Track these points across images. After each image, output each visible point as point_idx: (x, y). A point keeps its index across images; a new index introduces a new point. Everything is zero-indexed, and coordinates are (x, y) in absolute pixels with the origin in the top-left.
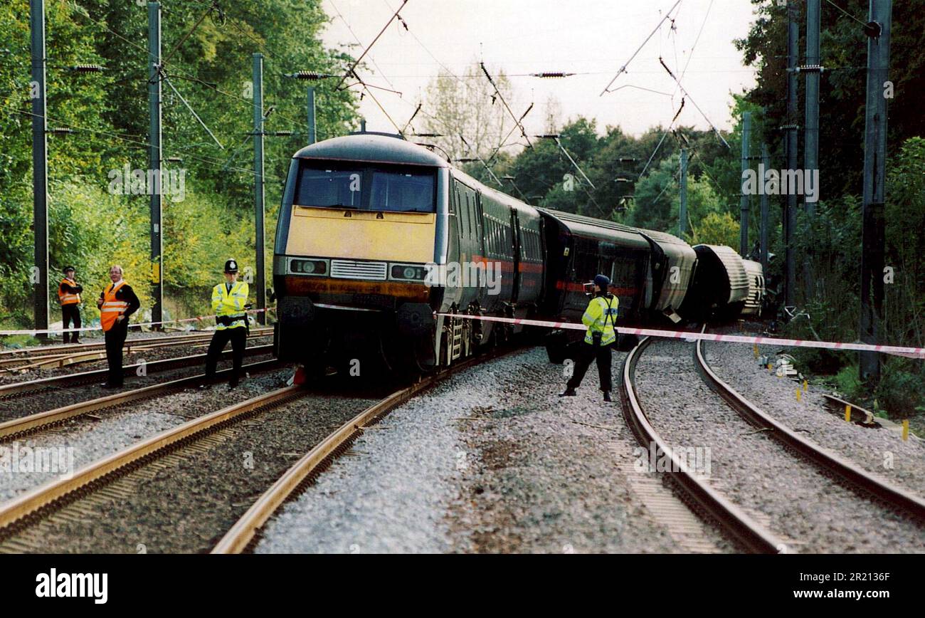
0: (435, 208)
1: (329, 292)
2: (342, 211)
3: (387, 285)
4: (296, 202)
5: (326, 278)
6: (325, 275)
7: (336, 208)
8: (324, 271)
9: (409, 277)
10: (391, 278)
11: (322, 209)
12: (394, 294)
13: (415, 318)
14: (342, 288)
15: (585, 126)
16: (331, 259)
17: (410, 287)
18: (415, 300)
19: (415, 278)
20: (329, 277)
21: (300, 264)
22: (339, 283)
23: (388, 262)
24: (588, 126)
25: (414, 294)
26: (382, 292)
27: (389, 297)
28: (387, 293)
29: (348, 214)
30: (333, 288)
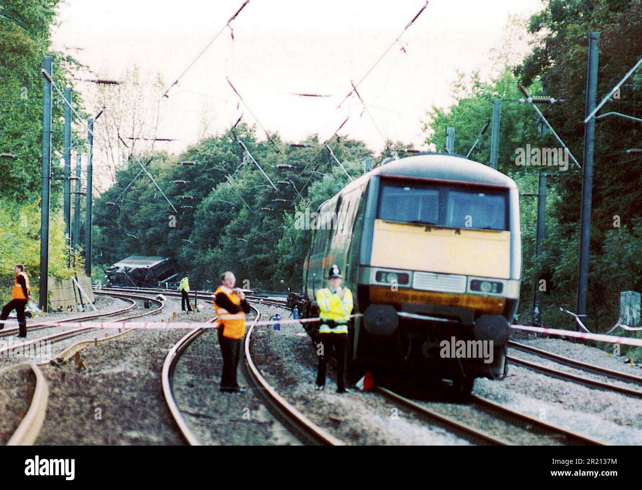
0: (507, 227)
1: (410, 302)
2: (422, 226)
3: (465, 297)
4: (378, 216)
5: (408, 289)
6: (408, 285)
7: (416, 223)
8: (406, 282)
9: (485, 291)
10: (469, 291)
11: (403, 224)
12: (471, 305)
13: (492, 330)
14: (422, 298)
15: (246, 131)
16: (414, 271)
17: (486, 300)
18: (490, 312)
19: (491, 291)
20: (411, 289)
21: (384, 275)
22: (421, 294)
23: (467, 276)
24: (248, 131)
25: (489, 306)
26: (460, 303)
27: (467, 308)
28: (464, 304)
29: (428, 229)
30: (414, 298)
